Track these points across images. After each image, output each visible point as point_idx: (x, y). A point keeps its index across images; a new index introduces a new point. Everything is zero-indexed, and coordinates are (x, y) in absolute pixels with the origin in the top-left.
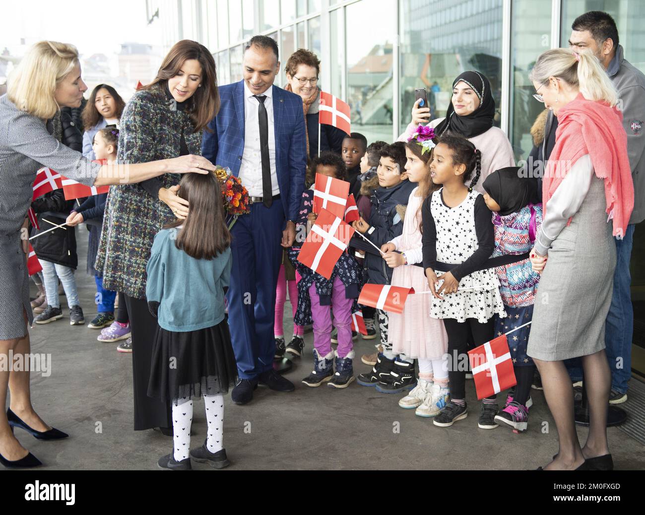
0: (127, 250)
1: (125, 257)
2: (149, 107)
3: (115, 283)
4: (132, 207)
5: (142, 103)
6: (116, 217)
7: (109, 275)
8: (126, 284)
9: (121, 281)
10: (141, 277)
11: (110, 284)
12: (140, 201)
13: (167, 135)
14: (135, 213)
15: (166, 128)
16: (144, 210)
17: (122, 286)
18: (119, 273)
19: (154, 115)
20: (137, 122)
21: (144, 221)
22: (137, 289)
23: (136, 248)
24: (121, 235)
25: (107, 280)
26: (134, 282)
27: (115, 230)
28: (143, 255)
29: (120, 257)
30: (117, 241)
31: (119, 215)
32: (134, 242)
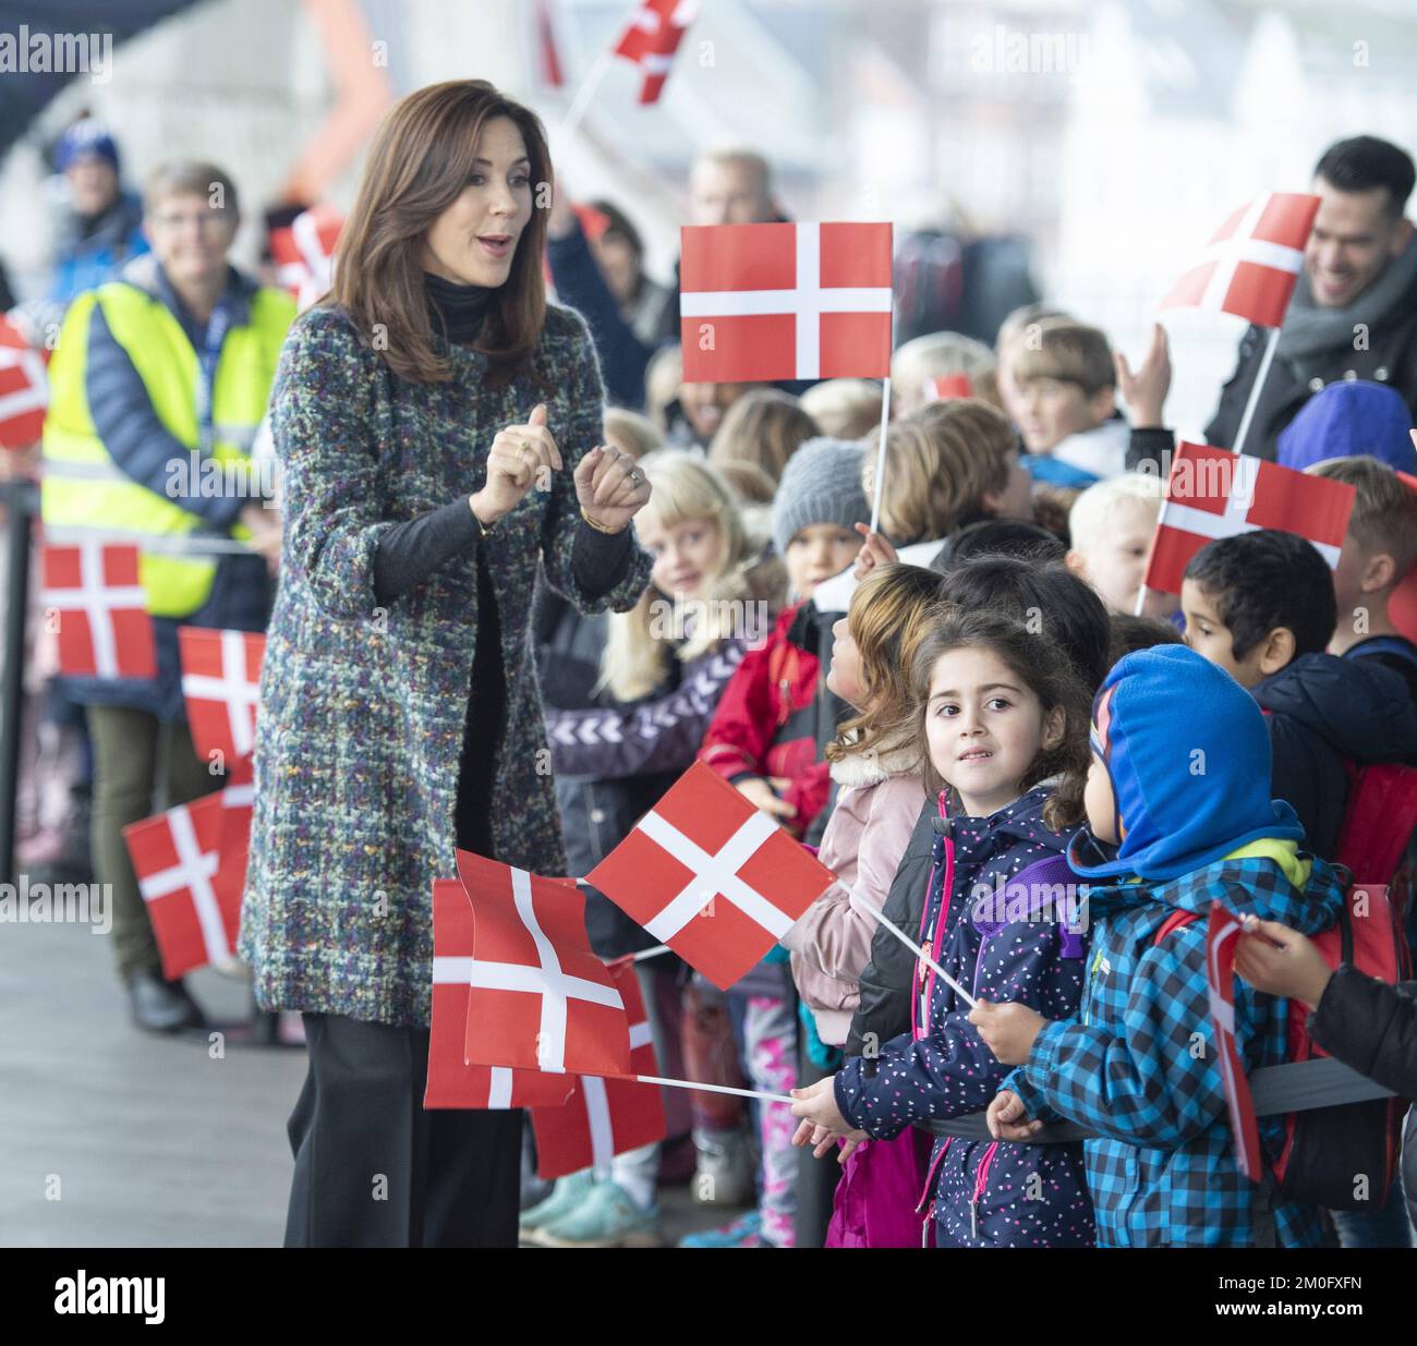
0: (336, 857)
1: (327, 884)
2: (338, 348)
3: (302, 985)
4: (339, 706)
5: (314, 341)
6: (291, 748)
7: (279, 955)
8: (342, 982)
9: (319, 972)
10: (396, 945)
11: (287, 990)
12: (364, 680)
13: (414, 437)
14: (349, 724)
15: (409, 412)
16: (380, 710)
17: (325, 993)
18: (313, 947)
19: (356, 372)
20: (304, 411)
21: (383, 750)
22: (387, 989)
23: (367, 848)
24: (310, 808)
25: (274, 974)
26: (374, 966)
27: (287, 793)
28: (392, 870)
29: (307, 886)
30: (297, 830)
31: (298, 740)
32: (359, 825)
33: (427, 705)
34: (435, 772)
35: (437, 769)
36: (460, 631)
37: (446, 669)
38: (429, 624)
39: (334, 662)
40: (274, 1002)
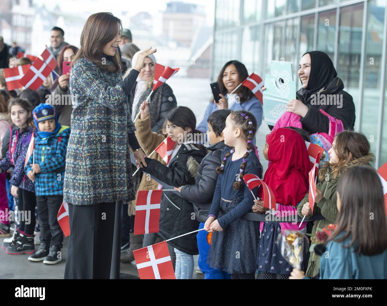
0: (100, 170)
1: (99, 176)
7: (92, 193)
9: (100, 195)
11: (94, 200)
30: (92, 167)
31: (88, 148)
32: (104, 163)
33: (118, 134)
34: (120, 147)
35: (121, 147)
36: (123, 118)
37: (121, 126)
38: (117, 117)
39: (94, 130)
40: (92, 203)
